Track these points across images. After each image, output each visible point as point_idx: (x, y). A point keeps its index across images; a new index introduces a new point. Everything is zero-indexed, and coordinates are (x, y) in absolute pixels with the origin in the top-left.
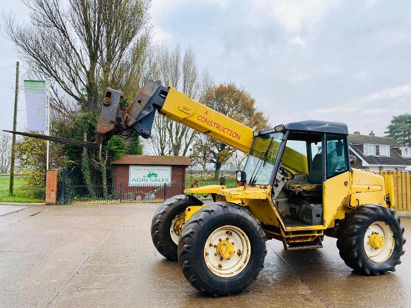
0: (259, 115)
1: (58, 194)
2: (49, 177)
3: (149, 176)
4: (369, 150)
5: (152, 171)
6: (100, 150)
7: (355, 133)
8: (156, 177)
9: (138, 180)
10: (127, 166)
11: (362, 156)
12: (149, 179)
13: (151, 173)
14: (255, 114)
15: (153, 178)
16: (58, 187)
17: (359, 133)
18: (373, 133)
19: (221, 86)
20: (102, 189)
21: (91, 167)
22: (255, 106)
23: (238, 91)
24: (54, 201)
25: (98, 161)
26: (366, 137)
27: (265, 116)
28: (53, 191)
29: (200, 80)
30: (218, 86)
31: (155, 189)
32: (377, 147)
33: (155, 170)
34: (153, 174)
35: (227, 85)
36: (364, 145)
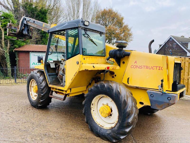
0: (126, 27)
6: (3, 39)
7: (181, 37)
10: (28, 52)
11: (187, 50)
14: (123, 26)
17: (184, 37)
19: (104, 10)
22: (124, 21)
23: (114, 13)
26: (188, 39)
27: (129, 27)
29: (92, 5)
30: (103, 10)
35: (108, 9)
36: (189, 43)
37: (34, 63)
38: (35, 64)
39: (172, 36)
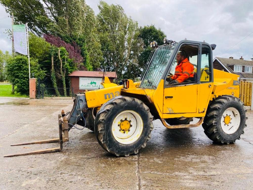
1: (37, 93)
2: (31, 83)
3: (91, 83)
4: (238, 69)
6: (61, 67)
7: (230, 58)
8: (95, 84)
9: (85, 86)
10: (78, 77)
11: (232, 72)
13: (92, 82)
15: (94, 85)
16: (36, 88)
17: (232, 58)
18: (243, 58)
19: (145, 27)
20: (63, 90)
21: (57, 78)
23: (156, 31)
24: (34, 97)
25: (60, 74)
26: (237, 60)
28: (33, 91)
30: (143, 27)
32: (244, 67)
33: (95, 80)
34: (94, 82)
35: (149, 27)
36: (234, 66)
37: (82, 86)
39: (217, 57)
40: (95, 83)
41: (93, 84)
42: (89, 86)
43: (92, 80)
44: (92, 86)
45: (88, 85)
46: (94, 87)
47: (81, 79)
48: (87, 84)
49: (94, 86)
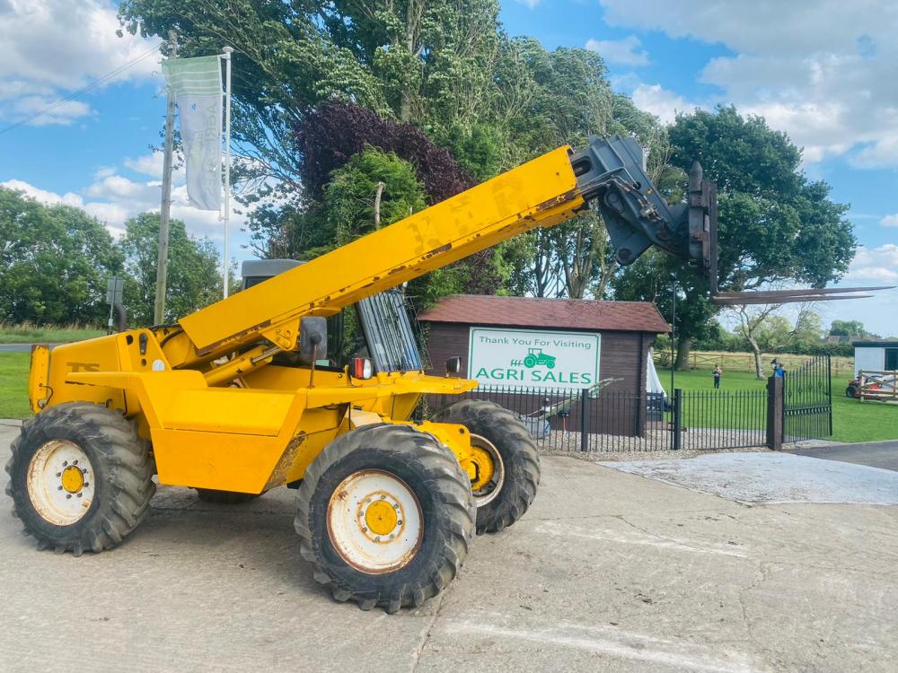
3: (530, 361)
5: (538, 346)
8: (551, 365)
9: (495, 374)
10: (464, 327)
12: (528, 371)
13: (536, 353)
15: (543, 369)
31: (546, 404)
33: (549, 343)
34: (543, 357)
37: (483, 373)
38: (486, 374)
40: (550, 361)
41: (536, 367)
42: (518, 376)
43: (532, 346)
44: (533, 373)
45: (514, 367)
46: (541, 383)
47: (477, 339)
48: (506, 366)
49: (543, 378)
